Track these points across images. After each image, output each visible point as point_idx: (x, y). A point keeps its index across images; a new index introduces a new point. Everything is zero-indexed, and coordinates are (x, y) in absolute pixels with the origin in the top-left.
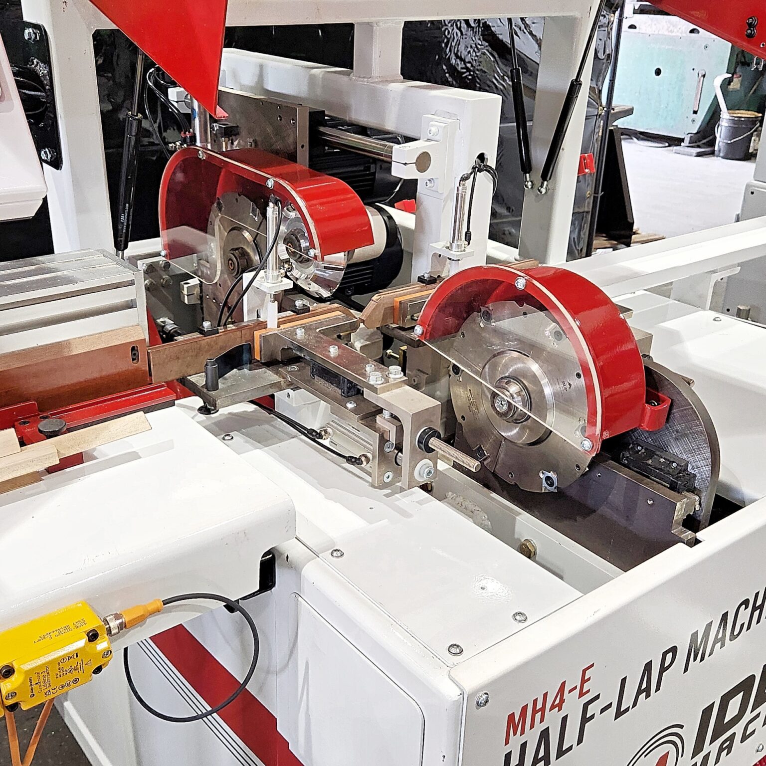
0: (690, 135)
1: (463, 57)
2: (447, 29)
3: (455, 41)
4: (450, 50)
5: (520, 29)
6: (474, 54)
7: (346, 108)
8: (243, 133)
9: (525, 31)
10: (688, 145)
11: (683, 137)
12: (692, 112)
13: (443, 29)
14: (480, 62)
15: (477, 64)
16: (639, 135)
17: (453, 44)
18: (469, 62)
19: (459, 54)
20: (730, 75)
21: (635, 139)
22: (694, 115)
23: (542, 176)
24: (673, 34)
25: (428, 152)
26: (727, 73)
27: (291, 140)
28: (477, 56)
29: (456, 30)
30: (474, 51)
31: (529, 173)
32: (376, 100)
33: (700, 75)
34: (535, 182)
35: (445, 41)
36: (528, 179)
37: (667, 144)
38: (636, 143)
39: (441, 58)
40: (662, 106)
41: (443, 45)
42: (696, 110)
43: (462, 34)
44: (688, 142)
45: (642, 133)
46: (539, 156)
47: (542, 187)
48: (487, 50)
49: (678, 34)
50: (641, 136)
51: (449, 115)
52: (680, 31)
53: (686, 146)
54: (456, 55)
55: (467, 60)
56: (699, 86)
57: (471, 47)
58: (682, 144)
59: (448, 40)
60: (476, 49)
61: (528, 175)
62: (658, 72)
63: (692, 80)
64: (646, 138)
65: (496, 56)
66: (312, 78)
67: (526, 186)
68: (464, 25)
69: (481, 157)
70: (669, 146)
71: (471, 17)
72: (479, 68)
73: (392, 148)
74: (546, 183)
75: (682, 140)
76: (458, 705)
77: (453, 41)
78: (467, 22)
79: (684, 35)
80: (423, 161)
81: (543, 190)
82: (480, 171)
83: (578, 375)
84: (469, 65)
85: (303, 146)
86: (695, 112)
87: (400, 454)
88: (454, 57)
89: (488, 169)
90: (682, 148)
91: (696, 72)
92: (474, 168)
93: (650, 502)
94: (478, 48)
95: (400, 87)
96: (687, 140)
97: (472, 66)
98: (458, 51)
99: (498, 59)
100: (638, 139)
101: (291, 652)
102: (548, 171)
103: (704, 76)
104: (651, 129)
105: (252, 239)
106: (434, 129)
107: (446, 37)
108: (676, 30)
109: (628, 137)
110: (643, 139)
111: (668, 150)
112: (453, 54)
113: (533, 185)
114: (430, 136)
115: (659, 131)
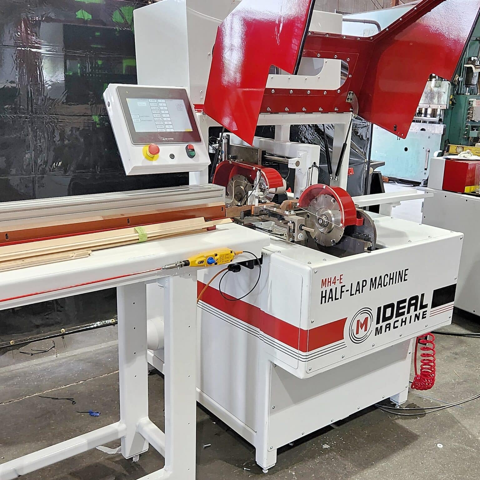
0: (424, 181)
1: (307, 138)
2: (300, 127)
3: (304, 132)
4: (302, 135)
5: (330, 127)
6: (312, 137)
7: (272, 150)
8: (239, 158)
9: (332, 128)
10: (423, 185)
11: (420, 182)
12: (424, 169)
13: (299, 127)
14: (314, 140)
15: (313, 141)
16: (398, 181)
17: (303, 133)
18: (310, 140)
19: (306, 137)
20: (442, 151)
21: (397, 183)
22: (426, 171)
23: (335, 175)
24: (413, 131)
25: (300, 162)
26: (440, 150)
27: (256, 159)
28: (313, 137)
29: (304, 127)
30: (312, 136)
31: (331, 174)
32: (282, 147)
33: (427, 151)
34: (333, 177)
35: (300, 131)
36: (331, 176)
37: (413, 185)
38: (397, 184)
39: (298, 138)
40: (409, 166)
41: (299, 133)
42: (426, 168)
43: (307, 129)
44: (423, 184)
45: (400, 180)
46: (334, 168)
47: (336, 178)
48: (317, 135)
49: (415, 131)
50: (400, 181)
51: (305, 151)
52: (416, 129)
53: (422, 186)
54: (304, 137)
55: (309, 139)
56: (427, 157)
57: (310, 134)
58: (420, 185)
59: (301, 131)
60: (312, 135)
61: (331, 175)
62: (406, 149)
63: (423, 153)
64: (402, 182)
65: (321, 138)
66: (261, 141)
67: (330, 178)
68: (307, 126)
69: (315, 163)
70: (414, 186)
71: (310, 124)
72: (314, 142)
73: (288, 160)
74: (337, 177)
75: (420, 183)
76: (310, 271)
77: (303, 131)
78: (309, 125)
79: (418, 131)
80: (298, 164)
81: (336, 180)
82: (314, 166)
83: (339, 210)
84: (309, 141)
85: (260, 161)
86: (426, 169)
87: (294, 233)
88: (303, 138)
89: (316, 167)
90: (420, 187)
91: (425, 149)
92: (312, 166)
93: (359, 244)
94: (313, 135)
95: (290, 143)
96: (422, 183)
97: (311, 141)
98: (305, 135)
99: (321, 139)
100: (398, 183)
101: (267, 281)
102: (338, 173)
103: (429, 151)
104: (404, 178)
105: (244, 188)
106: (300, 155)
107: (300, 130)
108: (414, 129)
109: (393, 182)
110: (400, 183)
111: (413, 188)
112: (303, 136)
113: (333, 178)
114: (299, 157)
115: (408, 179)
